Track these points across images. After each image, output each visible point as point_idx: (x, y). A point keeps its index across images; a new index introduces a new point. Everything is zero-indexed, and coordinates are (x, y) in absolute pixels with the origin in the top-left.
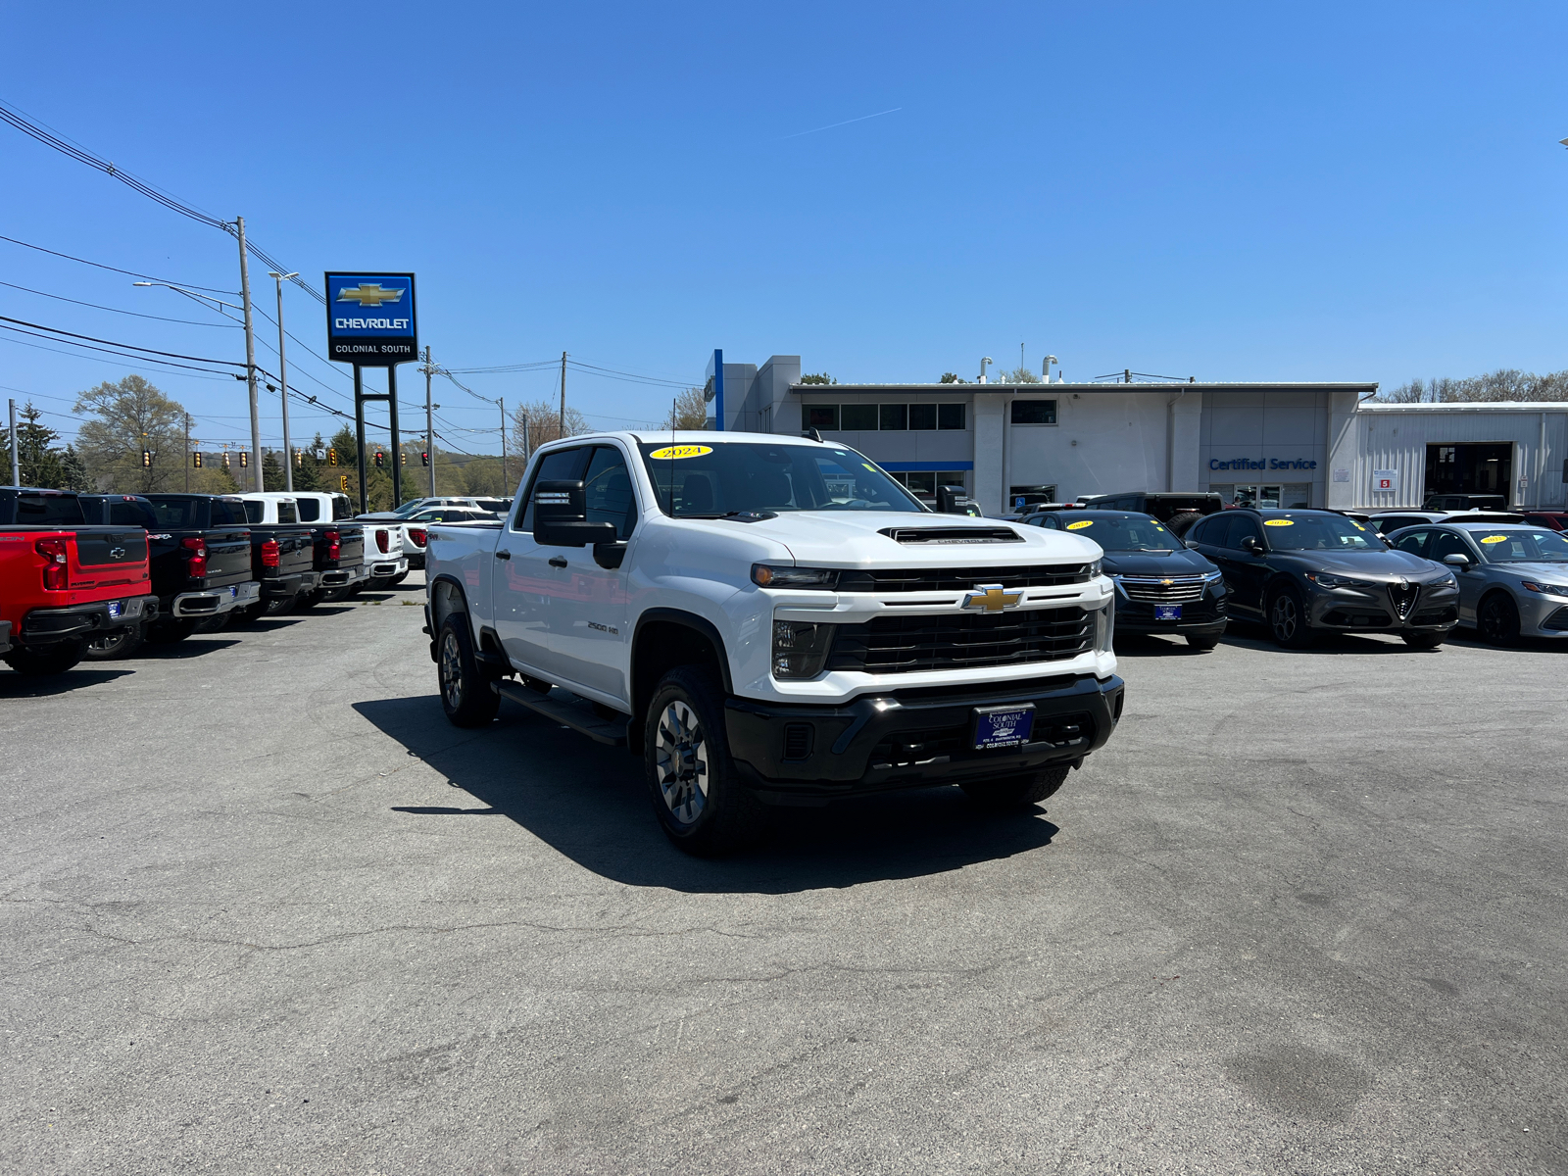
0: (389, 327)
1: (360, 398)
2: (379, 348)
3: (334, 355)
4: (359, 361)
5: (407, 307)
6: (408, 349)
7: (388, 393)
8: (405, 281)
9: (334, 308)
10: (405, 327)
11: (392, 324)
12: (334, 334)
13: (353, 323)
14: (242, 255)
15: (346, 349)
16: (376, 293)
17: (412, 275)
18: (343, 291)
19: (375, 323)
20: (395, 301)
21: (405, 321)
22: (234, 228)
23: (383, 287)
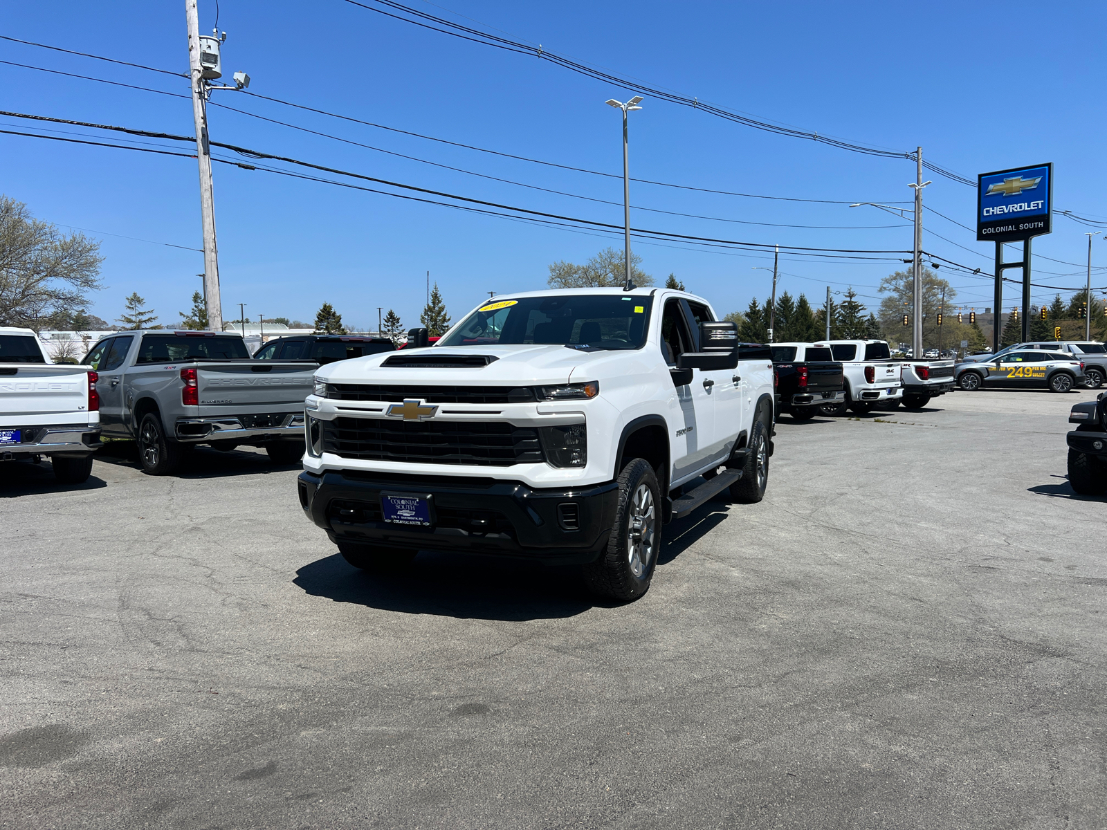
0: (1026, 209)
1: (1000, 267)
2: (1017, 227)
3: (981, 237)
4: (1000, 239)
5: (1044, 191)
6: (1041, 224)
7: (1021, 260)
8: (1043, 171)
9: (984, 200)
10: (1040, 207)
11: (1029, 206)
12: (982, 220)
13: (997, 210)
14: (918, 174)
15: (991, 230)
16: (1018, 183)
17: (1049, 165)
18: (991, 187)
19: (1015, 208)
20: (1033, 187)
21: (1040, 202)
22: (914, 157)
23: (1024, 178)
